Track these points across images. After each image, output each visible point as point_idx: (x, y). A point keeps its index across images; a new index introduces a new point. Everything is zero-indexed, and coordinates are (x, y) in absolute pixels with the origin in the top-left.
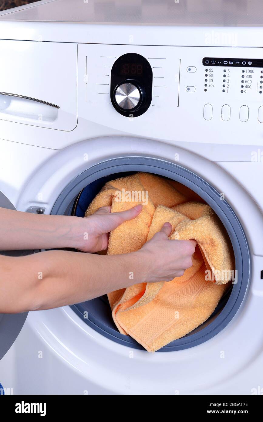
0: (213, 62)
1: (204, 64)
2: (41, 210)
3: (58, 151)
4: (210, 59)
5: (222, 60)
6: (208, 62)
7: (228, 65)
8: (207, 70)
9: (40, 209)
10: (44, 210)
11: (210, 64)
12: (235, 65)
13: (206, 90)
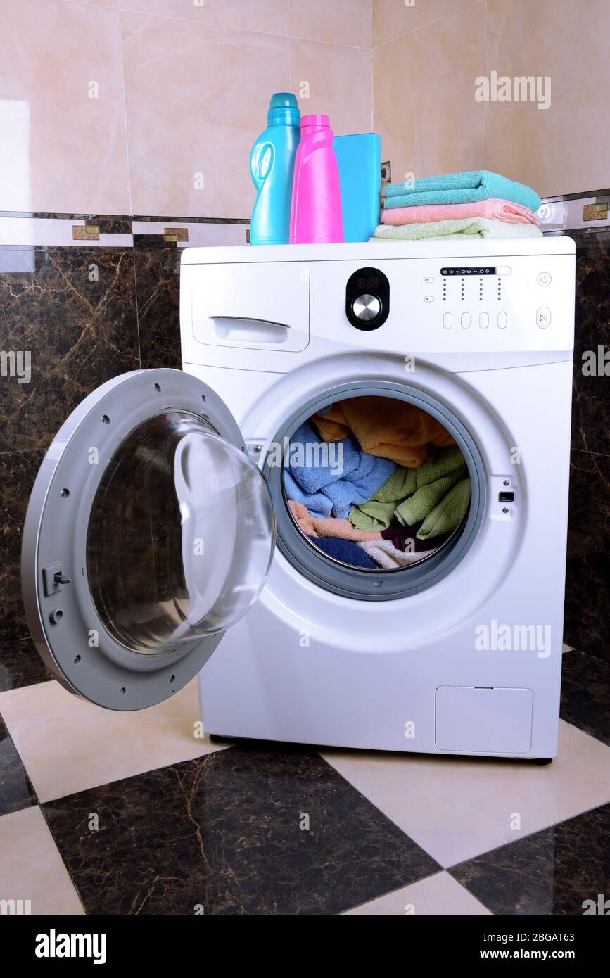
0: (451, 272)
1: (442, 274)
2: (259, 448)
3: (284, 375)
4: (448, 269)
5: (461, 269)
6: (447, 272)
7: (466, 274)
8: (445, 280)
9: (257, 446)
10: (262, 446)
11: (448, 274)
12: (472, 274)
13: (444, 299)
